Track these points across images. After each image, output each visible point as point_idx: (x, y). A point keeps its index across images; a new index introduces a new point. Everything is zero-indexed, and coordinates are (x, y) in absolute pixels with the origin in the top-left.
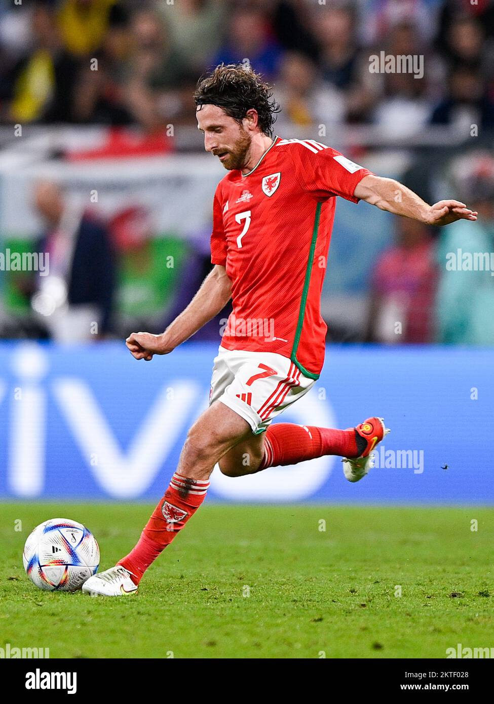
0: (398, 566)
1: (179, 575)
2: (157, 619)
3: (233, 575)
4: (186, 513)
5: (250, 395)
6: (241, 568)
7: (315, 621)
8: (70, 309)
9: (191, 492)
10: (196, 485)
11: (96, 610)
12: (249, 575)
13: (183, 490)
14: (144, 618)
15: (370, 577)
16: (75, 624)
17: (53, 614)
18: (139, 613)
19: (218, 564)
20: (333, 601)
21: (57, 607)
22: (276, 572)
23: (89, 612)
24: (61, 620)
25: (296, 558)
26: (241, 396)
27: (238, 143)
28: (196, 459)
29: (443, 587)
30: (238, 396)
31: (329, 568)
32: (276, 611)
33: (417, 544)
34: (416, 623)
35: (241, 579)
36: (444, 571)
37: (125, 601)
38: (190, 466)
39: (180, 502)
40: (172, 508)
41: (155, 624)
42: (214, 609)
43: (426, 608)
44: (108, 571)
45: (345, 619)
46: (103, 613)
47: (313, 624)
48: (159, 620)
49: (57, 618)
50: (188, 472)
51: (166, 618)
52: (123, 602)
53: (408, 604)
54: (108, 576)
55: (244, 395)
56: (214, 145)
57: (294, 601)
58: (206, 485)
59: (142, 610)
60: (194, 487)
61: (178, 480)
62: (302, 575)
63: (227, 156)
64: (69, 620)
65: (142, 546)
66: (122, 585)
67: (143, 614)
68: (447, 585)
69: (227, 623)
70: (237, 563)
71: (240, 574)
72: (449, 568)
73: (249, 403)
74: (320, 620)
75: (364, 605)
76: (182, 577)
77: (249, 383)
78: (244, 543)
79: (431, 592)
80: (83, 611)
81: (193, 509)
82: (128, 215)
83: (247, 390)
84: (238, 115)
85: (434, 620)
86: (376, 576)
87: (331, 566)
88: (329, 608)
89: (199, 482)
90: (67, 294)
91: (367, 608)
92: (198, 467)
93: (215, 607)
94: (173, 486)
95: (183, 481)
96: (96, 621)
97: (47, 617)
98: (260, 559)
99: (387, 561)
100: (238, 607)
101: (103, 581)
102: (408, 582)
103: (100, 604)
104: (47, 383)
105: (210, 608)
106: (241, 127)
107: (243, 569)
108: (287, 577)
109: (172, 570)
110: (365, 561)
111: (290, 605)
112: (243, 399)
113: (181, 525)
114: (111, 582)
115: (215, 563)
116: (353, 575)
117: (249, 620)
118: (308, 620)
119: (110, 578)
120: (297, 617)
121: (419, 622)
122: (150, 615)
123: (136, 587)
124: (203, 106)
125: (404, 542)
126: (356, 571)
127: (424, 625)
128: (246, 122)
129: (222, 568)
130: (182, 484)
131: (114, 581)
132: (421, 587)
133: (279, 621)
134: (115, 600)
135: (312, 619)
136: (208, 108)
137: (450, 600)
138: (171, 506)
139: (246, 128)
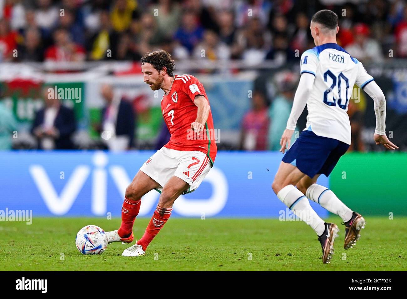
0: (254, 243)
1: (163, 247)
2: (154, 265)
3: (186, 247)
4: (163, 222)
5: (189, 172)
6: (189, 244)
7: (220, 266)
8: (116, 137)
9: (165, 214)
10: (167, 210)
11: (128, 262)
12: (192, 247)
13: (162, 213)
14: (148, 265)
15: (242, 248)
16: (120, 268)
17: (111, 264)
18: (146, 263)
19: (179, 243)
20: (227, 258)
21: (112, 261)
22: (203, 246)
23: (126, 263)
24: (114, 267)
25: (211, 240)
26: (185, 173)
27: (157, 80)
28: (167, 200)
29: (272, 252)
30: (184, 173)
31: (225, 244)
32: (203, 262)
33: (261, 234)
34: (261, 266)
35: (188, 249)
36: (273, 245)
37: (140, 258)
38: (164, 203)
39: (160, 218)
40: (157, 221)
41: (153, 268)
42: (177, 261)
43: (265, 260)
44: (132, 247)
45: (232, 265)
46: (131, 264)
47: (219, 267)
48: (154, 266)
49: (112, 266)
50: (163, 206)
51: (158, 265)
52: (139, 259)
53: (258, 259)
54: (132, 249)
55: (186, 172)
56: (147, 80)
57: (211, 258)
58: (171, 210)
59: (147, 262)
60: (166, 211)
61: (160, 209)
62: (214, 247)
63: (152, 85)
64: (117, 266)
65: (146, 236)
66: (139, 253)
67: (148, 264)
68: (274, 251)
69: (183, 267)
70: (187, 242)
71: (188, 247)
72: (275, 244)
73: (188, 176)
74: (222, 266)
75: (240, 260)
76: (164, 248)
77: (189, 167)
78: (190, 234)
79: (267, 254)
80: (123, 262)
81: (166, 220)
82: (140, 98)
83: (187, 170)
84: (159, 69)
85: (269, 266)
86: (245, 247)
87: (226, 243)
88: (225, 261)
89: (168, 209)
90: (115, 131)
91: (241, 261)
92: (168, 203)
93: (178, 261)
94: (158, 211)
95: (161, 209)
96: (128, 267)
97: (108, 265)
98: (196, 241)
99: (249, 241)
100: (187, 261)
101: (130, 252)
102: (258, 250)
103: (130, 260)
104: (107, 168)
105: (176, 261)
106: (159, 74)
107: (189, 245)
108: (208, 248)
109: (160, 245)
110: (240, 241)
111: (209, 260)
112: (186, 174)
113: (161, 227)
114: (134, 252)
115: (177, 242)
116: (235, 247)
117: (192, 266)
118: (216, 266)
119: (133, 250)
120: (212, 265)
121: (263, 266)
122: (151, 264)
123: (145, 252)
124: (145, 63)
125: (256, 233)
126: (236, 245)
127: (265, 268)
128: (161, 72)
129: (181, 244)
130: (161, 210)
131: (135, 251)
132: (263, 252)
133: (205, 266)
134: (136, 258)
135: (218, 265)
136: (146, 64)
137: (275, 257)
138: (157, 220)
139: (161, 74)
